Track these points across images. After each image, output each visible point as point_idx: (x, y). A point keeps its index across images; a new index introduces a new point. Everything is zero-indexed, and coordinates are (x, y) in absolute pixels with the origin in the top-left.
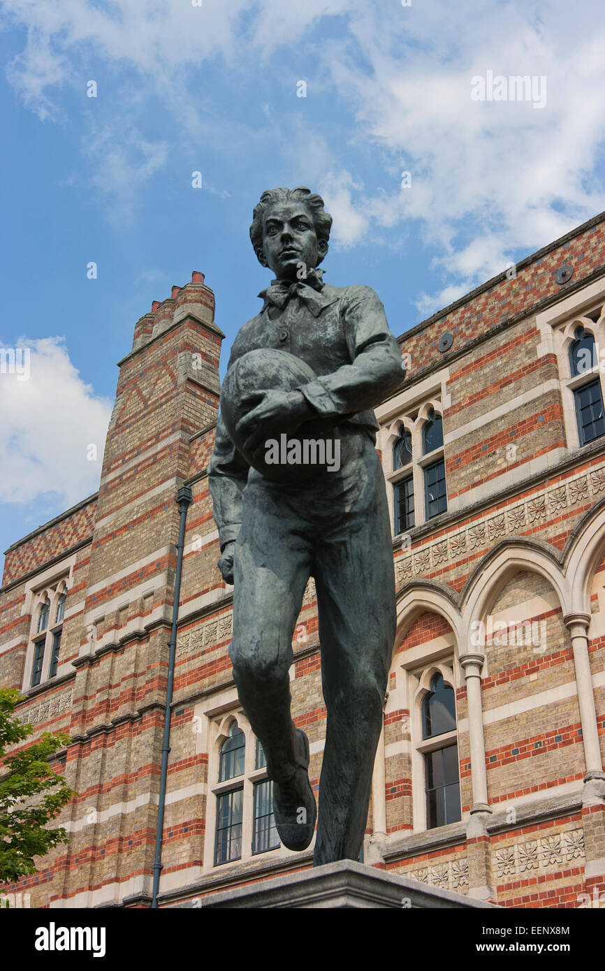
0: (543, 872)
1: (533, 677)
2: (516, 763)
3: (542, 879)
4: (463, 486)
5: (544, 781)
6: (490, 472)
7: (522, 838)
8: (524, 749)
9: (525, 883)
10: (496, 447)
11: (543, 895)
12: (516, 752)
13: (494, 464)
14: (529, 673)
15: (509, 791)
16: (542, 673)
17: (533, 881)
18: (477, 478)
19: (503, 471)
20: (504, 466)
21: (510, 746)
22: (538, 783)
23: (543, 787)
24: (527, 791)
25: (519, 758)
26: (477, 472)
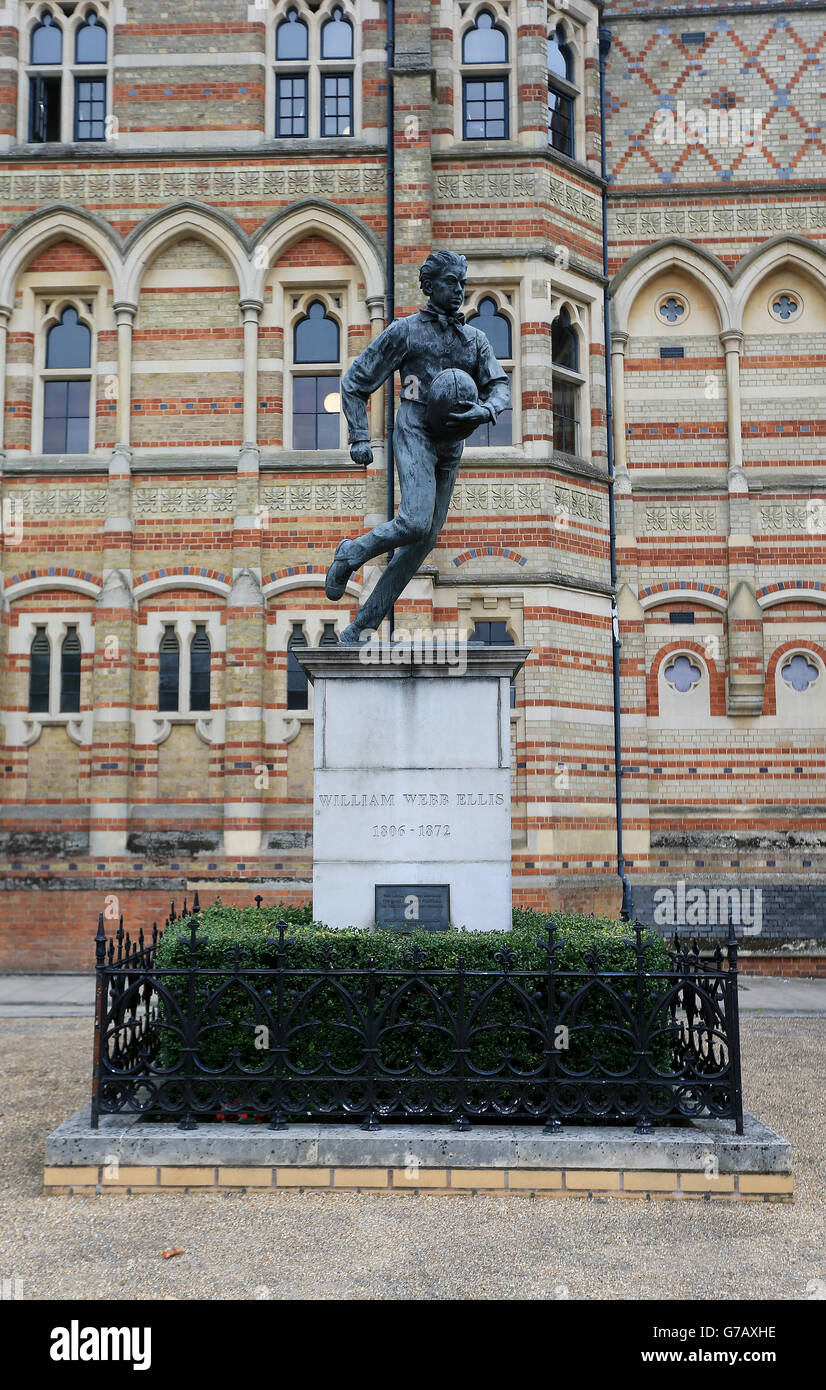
0: (187, 516)
1: (191, 343)
7: (167, 484)
8: (173, 407)
12: (164, 407)
14: (187, 338)
15: (152, 439)
23: (190, 444)
25: (167, 413)
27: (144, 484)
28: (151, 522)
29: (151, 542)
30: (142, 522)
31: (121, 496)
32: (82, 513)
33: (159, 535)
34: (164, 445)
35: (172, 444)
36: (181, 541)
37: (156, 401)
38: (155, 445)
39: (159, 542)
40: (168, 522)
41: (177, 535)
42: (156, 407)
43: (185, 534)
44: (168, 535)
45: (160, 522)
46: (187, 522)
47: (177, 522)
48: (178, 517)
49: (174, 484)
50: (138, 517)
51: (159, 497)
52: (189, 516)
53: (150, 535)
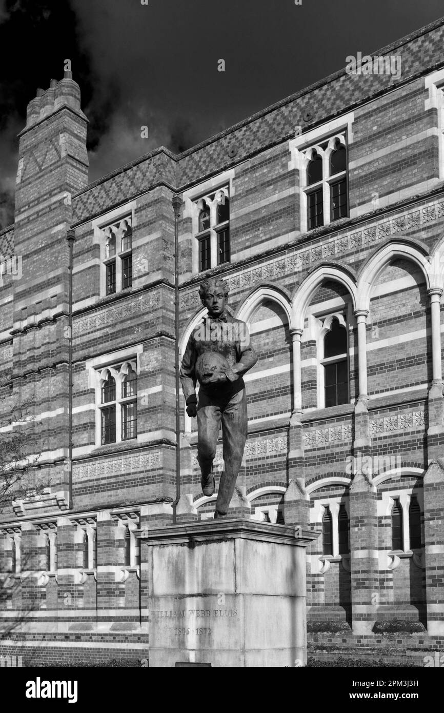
0: (268, 454)
1: (271, 359)
2: (259, 402)
3: (268, 458)
4: (240, 247)
5: (273, 412)
6: (256, 241)
7: (260, 438)
8: (263, 396)
9: (259, 459)
10: (260, 226)
11: (267, 465)
12: (259, 397)
13: (258, 236)
14: (269, 357)
15: (254, 416)
16: (276, 357)
17: (263, 458)
18: (248, 244)
19: (263, 242)
20: (264, 238)
21: (256, 394)
22: (269, 413)
23: (272, 415)
24: (263, 416)
25: (261, 400)
26: (248, 240)
27: (375, 416)
28: (380, 438)
29: (381, 450)
30: (375, 439)
31: (362, 426)
32: (343, 439)
33: (385, 446)
34: (387, 390)
35: (392, 389)
36: (398, 447)
37: (381, 365)
38: (382, 391)
39: (386, 449)
40: (390, 437)
41: (396, 444)
42: (381, 369)
43: (401, 443)
44: (390, 445)
45: (385, 437)
46: (401, 435)
47: (395, 436)
48: (395, 433)
49: (393, 413)
50: (373, 437)
51: (385, 423)
52: (402, 431)
53: (380, 446)
